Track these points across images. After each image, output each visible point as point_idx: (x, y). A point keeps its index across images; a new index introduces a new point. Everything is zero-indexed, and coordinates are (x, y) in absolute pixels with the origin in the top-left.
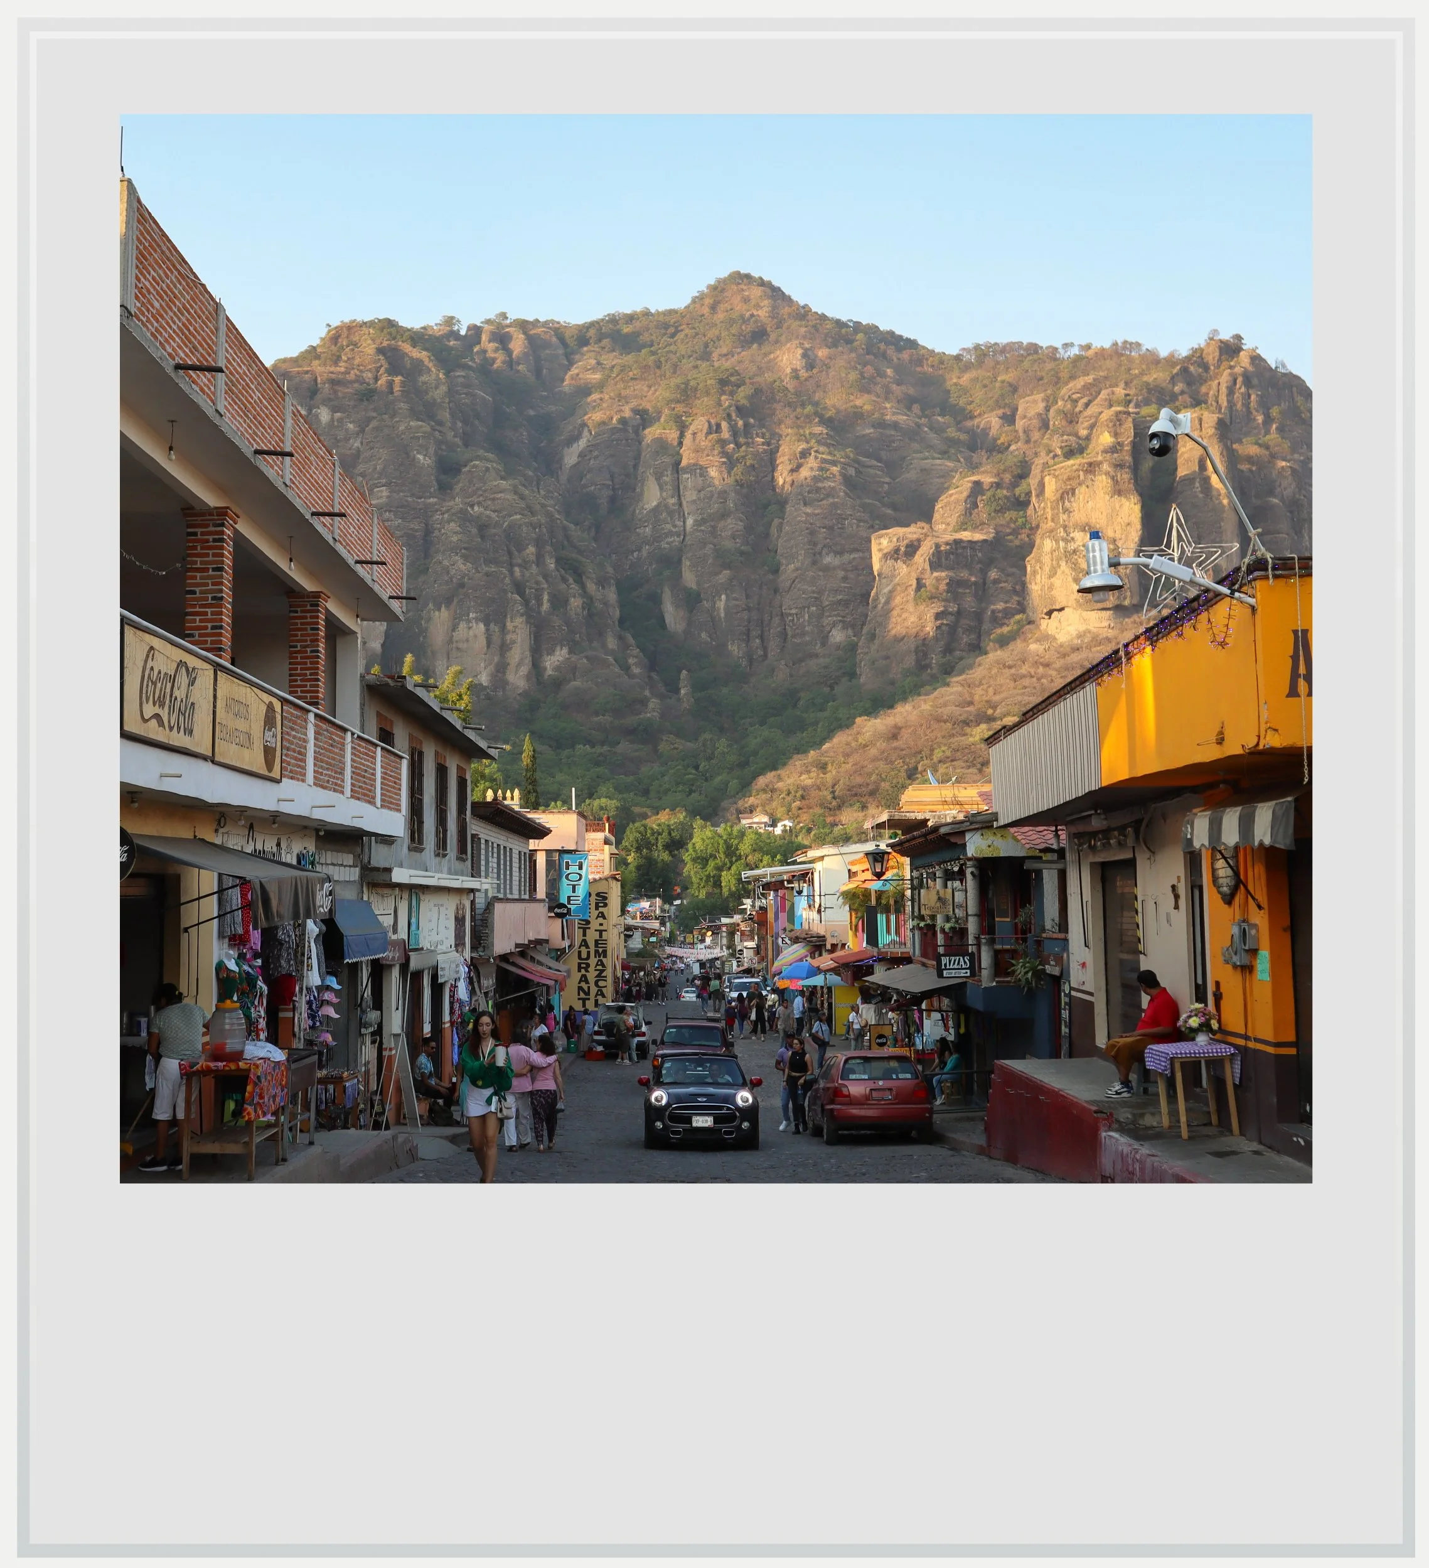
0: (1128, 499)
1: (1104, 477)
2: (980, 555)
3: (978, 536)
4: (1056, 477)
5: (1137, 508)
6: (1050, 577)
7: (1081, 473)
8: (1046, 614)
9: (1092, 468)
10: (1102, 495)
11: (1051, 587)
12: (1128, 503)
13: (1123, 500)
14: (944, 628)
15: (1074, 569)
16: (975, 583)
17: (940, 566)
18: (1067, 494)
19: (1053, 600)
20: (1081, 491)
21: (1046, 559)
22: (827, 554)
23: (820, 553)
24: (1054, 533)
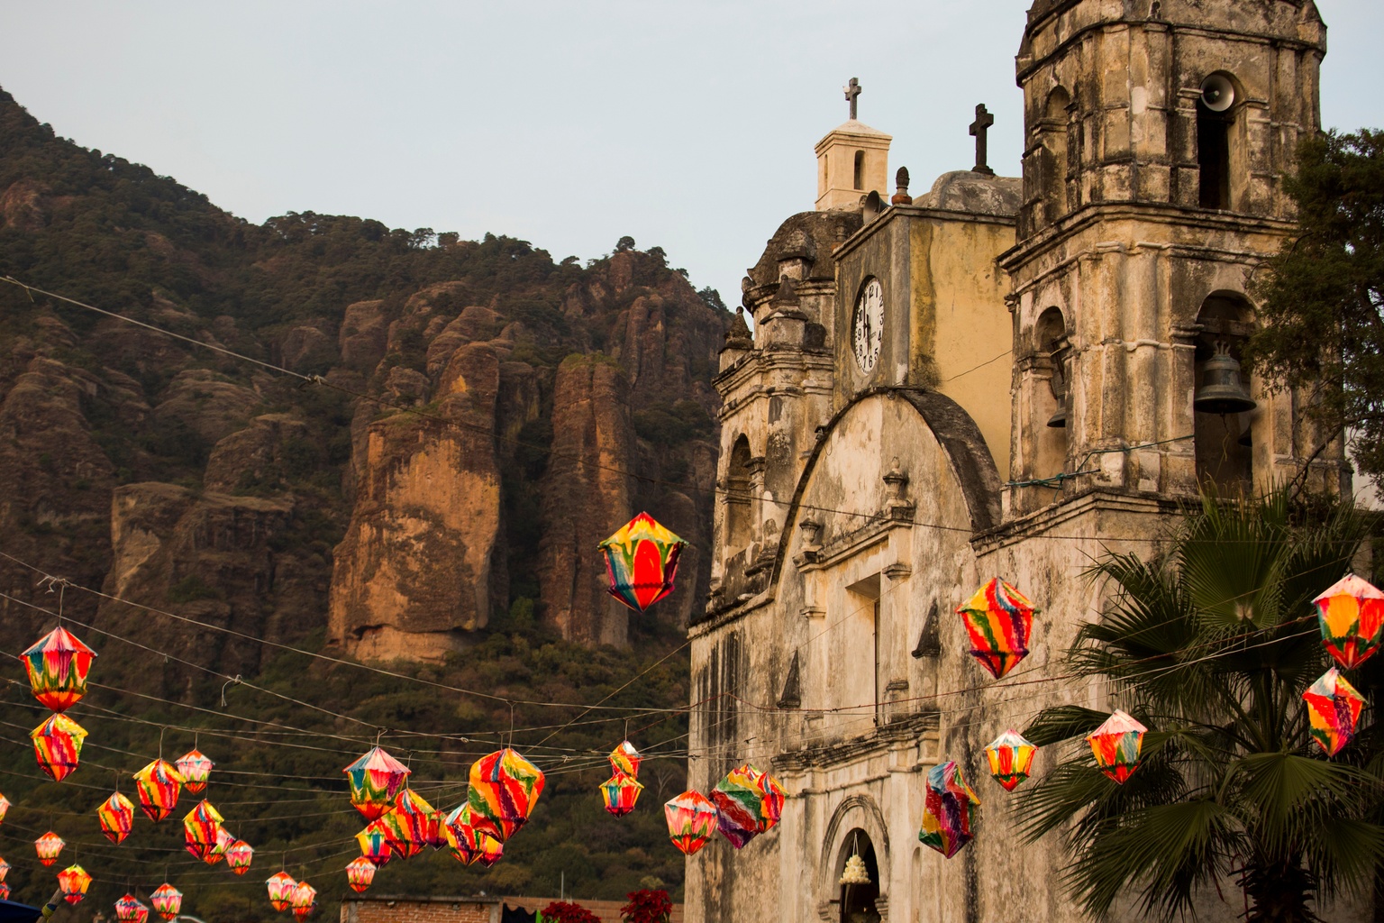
0: (483, 477)
1: (452, 442)
2: (269, 533)
3: (271, 505)
4: (383, 434)
5: (494, 491)
6: (365, 580)
7: (421, 433)
8: (355, 632)
9: (437, 426)
10: (446, 467)
11: (366, 593)
12: (482, 483)
13: (477, 478)
14: (209, 638)
15: (399, 572)
16: (260, 576)
17: (210, 544)
18: (397, 460)
19: (366, 611)
20: (420, 460)
21: (362, 553)
22: (46, 511)
23: (34, 509)
24: (375, 517)
